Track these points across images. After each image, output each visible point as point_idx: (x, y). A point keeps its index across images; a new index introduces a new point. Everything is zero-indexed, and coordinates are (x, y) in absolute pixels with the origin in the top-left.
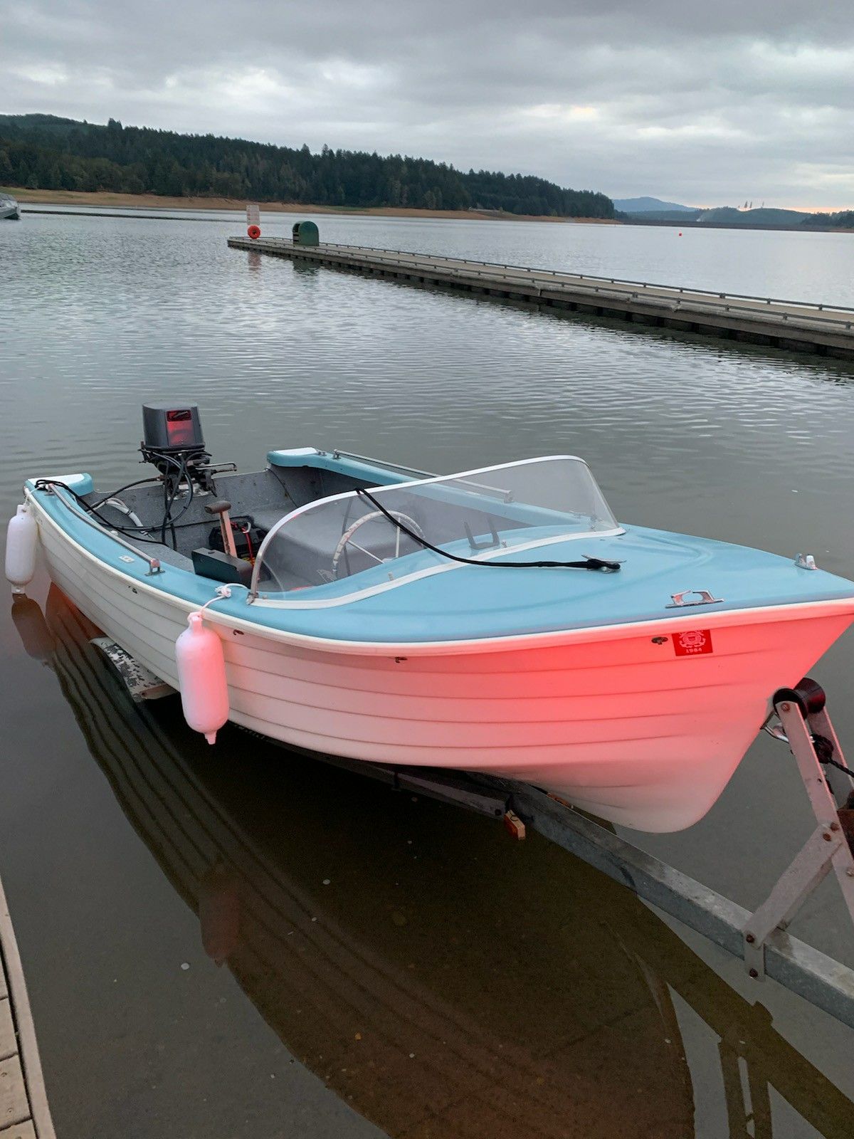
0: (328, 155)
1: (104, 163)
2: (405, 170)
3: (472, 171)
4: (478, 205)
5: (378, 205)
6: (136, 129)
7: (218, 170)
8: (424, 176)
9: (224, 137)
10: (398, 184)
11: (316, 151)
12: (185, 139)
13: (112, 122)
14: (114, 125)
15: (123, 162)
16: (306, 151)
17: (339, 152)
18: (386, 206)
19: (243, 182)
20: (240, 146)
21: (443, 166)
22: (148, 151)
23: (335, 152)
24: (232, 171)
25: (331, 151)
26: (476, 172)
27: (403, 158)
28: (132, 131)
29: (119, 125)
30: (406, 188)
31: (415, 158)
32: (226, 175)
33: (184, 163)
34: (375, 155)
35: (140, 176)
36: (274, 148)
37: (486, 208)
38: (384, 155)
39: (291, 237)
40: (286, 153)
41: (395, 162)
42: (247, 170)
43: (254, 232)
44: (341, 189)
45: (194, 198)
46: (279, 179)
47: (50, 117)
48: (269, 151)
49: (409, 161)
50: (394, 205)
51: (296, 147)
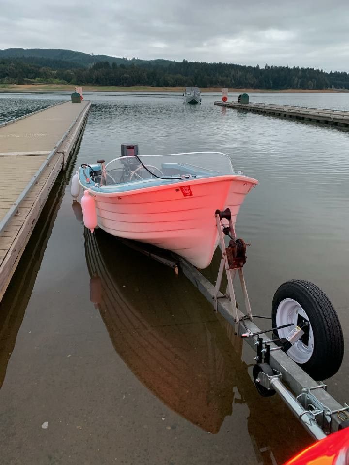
0: (267, 68)
1: (179, 76)
2: (300, 73)
3: (331, 72)
4: (333, 86)
5: (286, 88)
6: (192, 62)
7: (222, 76)
8: (308, 75)
9: (226, 63)
10: (296, 79)
11: (262, 67)
12: (210, 65)
13: (184, 60)
14: (185, 62)
15: (186, 75)
16: (258, 67)
17: (272, 67)
18: (290, 88)
19: (231, 81)
20: (232, 66)
21: (318, 70)
22: (196, 71)
23: (270, 67)
24: (227, 76)
25: (269, 67)
26: (333, 72)
27: (300, 68)
28: (191, 63)
29: (186, 61)
30: (300, 81)
31: (305, 68)
32: (225, 78)
33: (209, 75)
34: (287, 67)
35: (192, 80)
36: (245, 67)
37: (336, 88)
38: (291, 67)
39: (238, 101)
40: (250, 68)
41: (296, 70)
42: (233, 76)
43: (225, 99)
44: (271, 82)
45: (211, 88)
46: (246, 79)
47: (163, 60)
48: (243, 68)
49: (302, 69)
50: (293, 88)
51: (254, 66)
